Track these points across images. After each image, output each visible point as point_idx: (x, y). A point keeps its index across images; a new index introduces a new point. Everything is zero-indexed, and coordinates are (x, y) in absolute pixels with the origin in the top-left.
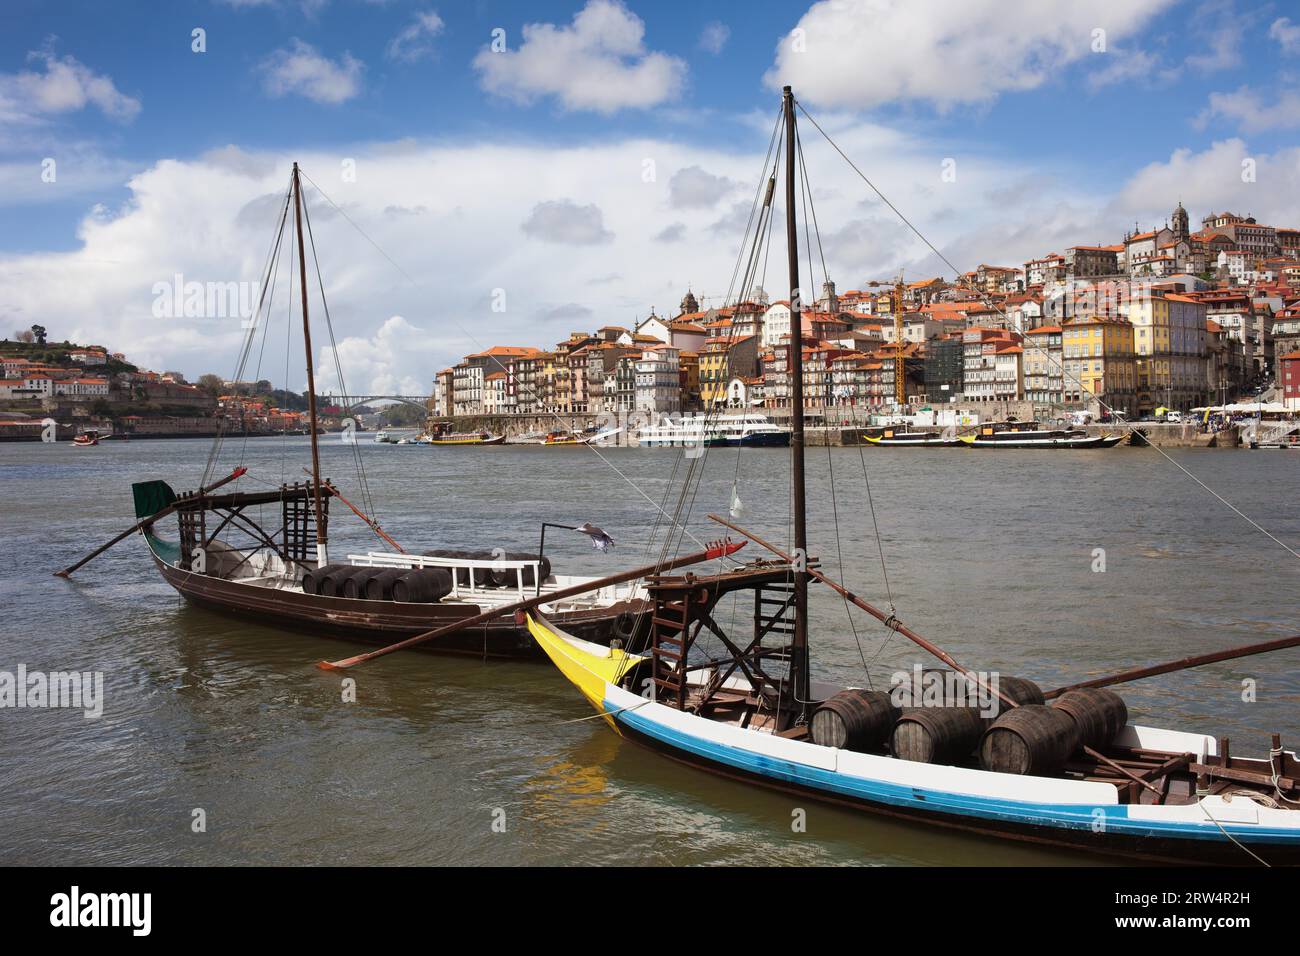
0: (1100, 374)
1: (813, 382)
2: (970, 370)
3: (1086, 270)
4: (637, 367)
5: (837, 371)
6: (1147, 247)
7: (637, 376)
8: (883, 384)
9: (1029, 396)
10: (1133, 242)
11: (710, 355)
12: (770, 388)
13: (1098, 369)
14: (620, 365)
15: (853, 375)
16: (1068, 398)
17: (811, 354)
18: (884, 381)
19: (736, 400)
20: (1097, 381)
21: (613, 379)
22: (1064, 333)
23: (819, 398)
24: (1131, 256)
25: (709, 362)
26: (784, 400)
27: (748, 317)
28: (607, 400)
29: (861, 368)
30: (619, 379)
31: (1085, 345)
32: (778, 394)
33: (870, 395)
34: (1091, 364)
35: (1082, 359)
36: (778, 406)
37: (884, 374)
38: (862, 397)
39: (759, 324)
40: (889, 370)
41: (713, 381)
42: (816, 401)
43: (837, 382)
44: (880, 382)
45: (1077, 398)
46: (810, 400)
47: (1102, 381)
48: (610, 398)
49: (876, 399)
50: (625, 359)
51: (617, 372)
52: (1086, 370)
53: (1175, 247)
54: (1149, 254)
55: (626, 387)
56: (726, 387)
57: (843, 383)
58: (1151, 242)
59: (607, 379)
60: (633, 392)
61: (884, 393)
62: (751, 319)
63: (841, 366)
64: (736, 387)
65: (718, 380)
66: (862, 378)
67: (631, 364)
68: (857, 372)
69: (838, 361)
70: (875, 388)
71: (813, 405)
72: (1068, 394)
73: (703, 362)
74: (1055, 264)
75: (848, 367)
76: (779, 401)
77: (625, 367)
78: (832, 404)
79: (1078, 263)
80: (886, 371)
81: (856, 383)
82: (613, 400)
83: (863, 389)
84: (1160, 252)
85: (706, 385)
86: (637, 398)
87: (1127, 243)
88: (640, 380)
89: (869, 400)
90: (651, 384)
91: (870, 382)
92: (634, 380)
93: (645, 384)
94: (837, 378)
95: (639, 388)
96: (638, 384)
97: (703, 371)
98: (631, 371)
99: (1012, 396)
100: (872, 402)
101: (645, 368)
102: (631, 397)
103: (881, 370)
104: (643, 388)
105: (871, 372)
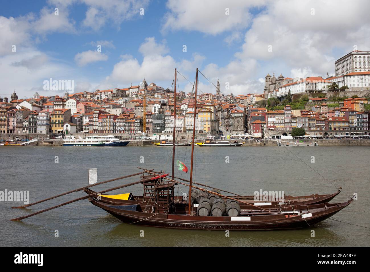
0: (209, 126)
1: (108, 125)
2: (167, 123)
3: (119, 95)
4: (38, 118)
5: (118, 122)
6: (136, 90)
7: (38, 121)
8: (135, 126)
9: (187, 131)
10: (132, 88)
11: (56, 115)
12: (91, 127)
13: (209, 124)
14: (30, 117)
15: (124, 124)
16: (200, 132)
17: (107, 116)
18: (136, 126)
19: (67, 130)
20: (209, 127)
21: (27, 122)
22: (199, 114)
23: (111, 130)
24: (131, 92)
25: (56, 117)
26: (97, 131)
27: (60, 102)
28: (24, 129)
29: (126, 121)
30: (30, 122)
31: (205, 117)
32: (94, 129)
33: (130, 130)
34: (207, 123)
35: (204, 121)
36: (94, 133)
37: (136, 123)
38: (127, 130)
39: (64, 105)
40: (137, 122)
41: (57, 124)
42: (110, 132)
43: (118, 125)
44: (134, 126)
45: (202, 132)
46: (107, 131)
47: (210, 128)
48: (25, 129)
49: (132, 131)
50: (33, 115)
51: (29, 119)
52: (205, 124)
53: (144, 91)
54: (136, 92)
55: (33, 125)
56: (62, 126)
57: (120, 126)
58: (137, 89)
59: (24, 122)
60: (36, 127)
61: (136, 129)
62: (61, 103)
63: (119, 121)
64: (67, 126)
65: (59, 124)
66: (127, 124)
67: (35, 117)
68: (126, 122)
69: (118, 119)
70: (132, 128)
71: (108, 133)
72: (200, 131)
73: (53, 117)
74: (110, 93)
75: (122, 121)
76: (94, 131)
77: (33, 117)
78: (115, 133)
79: (117, 93)
80: (136, 122)
81: (125, 126)
82: (27, 129)
83: (127, 128)
84: (140, 92)
85: (54, 125)
86: (38, 129)
87: (130, 89)
88: (39, 123)
89: (130, 131)
90: (44, 124)
91: (130, 126)
92: (37, 122)
93: (41, 124)
94: (118, 124)
95: (39, 125)
96: (38, 124)
97: (53, 120)
98: (35, 119)
99: (181, 131)
100: (131, 132)
101: (41, 118)
102: (35, 129)
103: (135, 122)
104: (41, 125)
105: (131, 123)
